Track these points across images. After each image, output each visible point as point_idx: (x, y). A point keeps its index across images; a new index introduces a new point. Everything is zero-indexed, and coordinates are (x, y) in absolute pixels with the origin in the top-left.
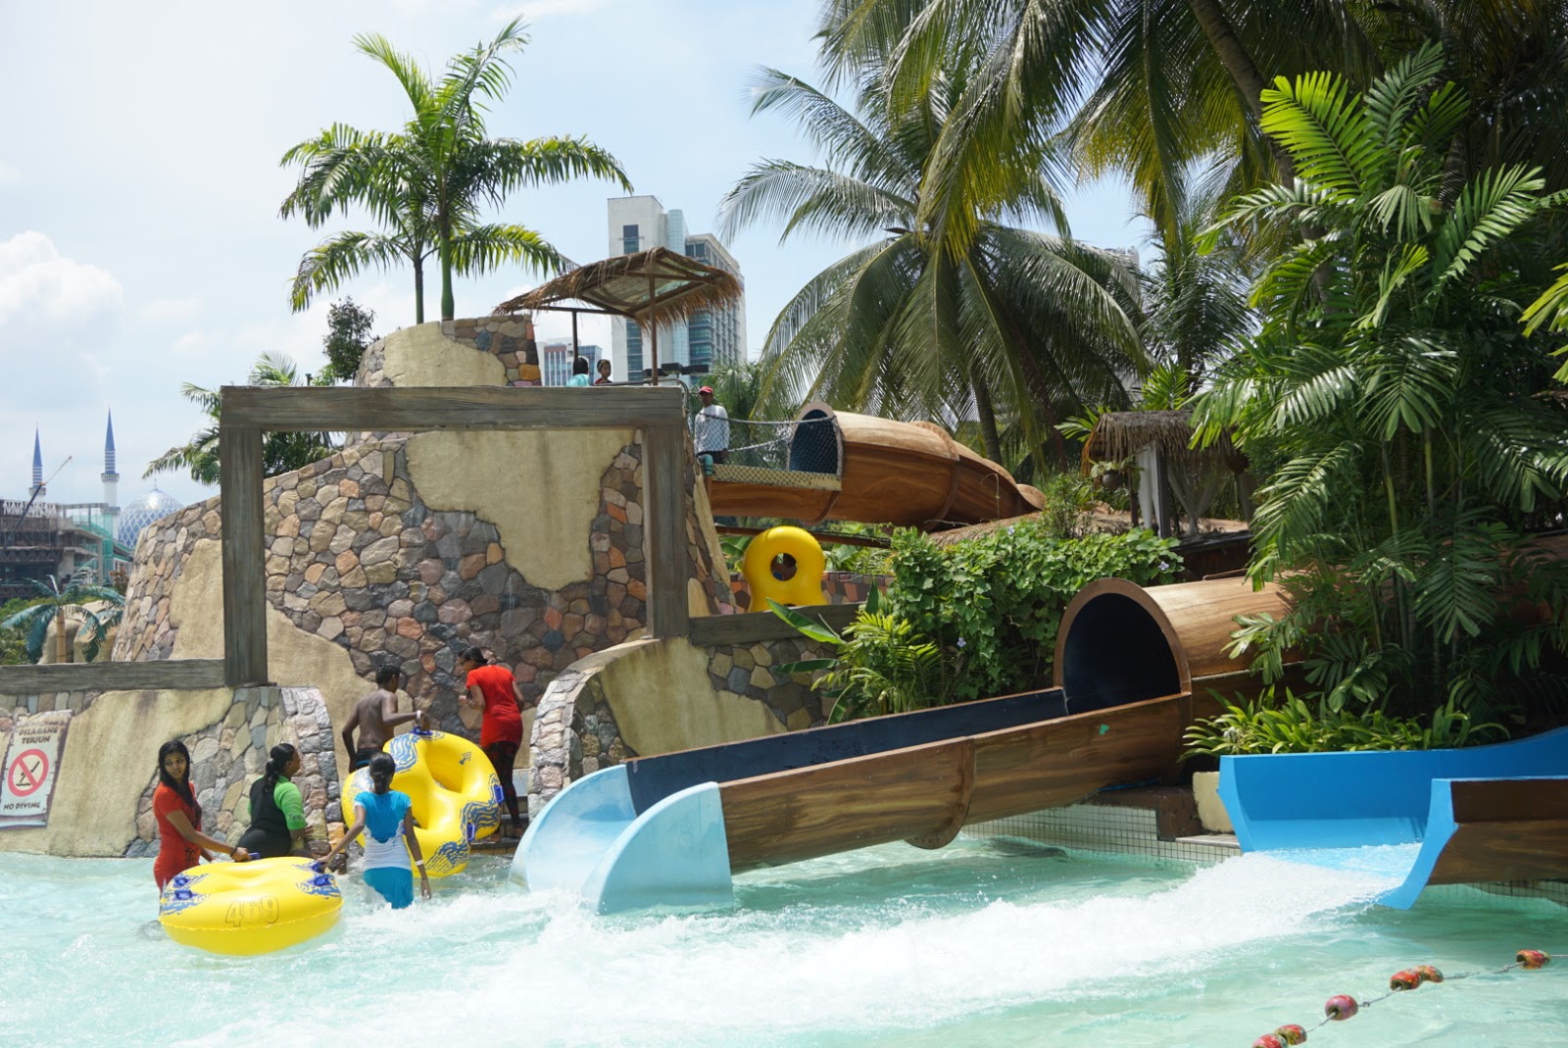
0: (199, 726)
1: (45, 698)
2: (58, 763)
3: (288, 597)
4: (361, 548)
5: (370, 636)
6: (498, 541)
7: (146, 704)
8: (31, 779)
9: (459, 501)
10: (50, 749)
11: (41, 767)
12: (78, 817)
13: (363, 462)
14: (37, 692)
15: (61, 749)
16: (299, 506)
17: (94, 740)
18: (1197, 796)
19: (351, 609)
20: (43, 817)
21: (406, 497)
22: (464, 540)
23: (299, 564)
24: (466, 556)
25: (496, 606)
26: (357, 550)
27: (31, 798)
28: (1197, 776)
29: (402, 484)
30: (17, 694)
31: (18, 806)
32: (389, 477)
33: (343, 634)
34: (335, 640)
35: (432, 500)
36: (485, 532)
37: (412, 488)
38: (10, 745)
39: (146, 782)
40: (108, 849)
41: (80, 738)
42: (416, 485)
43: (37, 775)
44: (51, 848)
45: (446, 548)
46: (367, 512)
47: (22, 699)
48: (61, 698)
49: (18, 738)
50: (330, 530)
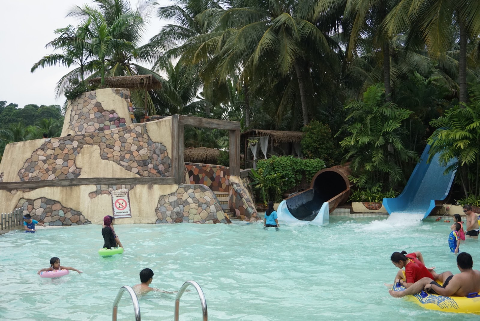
0: (169, 193)
1: (118, 186)
2: (129, 202)
3: (121, 162)
4: (139, 150)
5: (145, 172)
6: (166, 151)
7: (150, 188)
8: (123, 206)
9: (158, 140)
10: (126, 198)
11: (124, 203)
12: (140, 215)
13: (135, 128)
14: (115, 184)
15: (129, 198)
16: (120, 138)
17: (138, 196)
18: (353, 206)
19: (139, 166)
20: (130, 215)
21: (147, 138)
22: (160, 150)
23: (123, 153)
24: (161, 154)
25: (168, 167)
26: (138, 151)
27: (125, 210)
28: (353, 203)
29: (146, 135)
30: (108, 185)
31: (121, 212)
32: (143, 133)
33: (138, 172)
34: (137, 173)
35: (154, 139)
36: (164, 149)
37: (148, 136)
38: (112, 198)
39: (156, 206)
40: (151, 222)
41: (134, 196)
42: (150, 136)
43: (124, 204)
44: (135, 222)
45: (158, 152)
46: (139, 141)
47: (111, 186)
48: (123, 186)
49: (114, 196)
50: (130, 145)
